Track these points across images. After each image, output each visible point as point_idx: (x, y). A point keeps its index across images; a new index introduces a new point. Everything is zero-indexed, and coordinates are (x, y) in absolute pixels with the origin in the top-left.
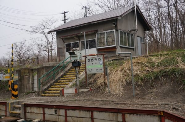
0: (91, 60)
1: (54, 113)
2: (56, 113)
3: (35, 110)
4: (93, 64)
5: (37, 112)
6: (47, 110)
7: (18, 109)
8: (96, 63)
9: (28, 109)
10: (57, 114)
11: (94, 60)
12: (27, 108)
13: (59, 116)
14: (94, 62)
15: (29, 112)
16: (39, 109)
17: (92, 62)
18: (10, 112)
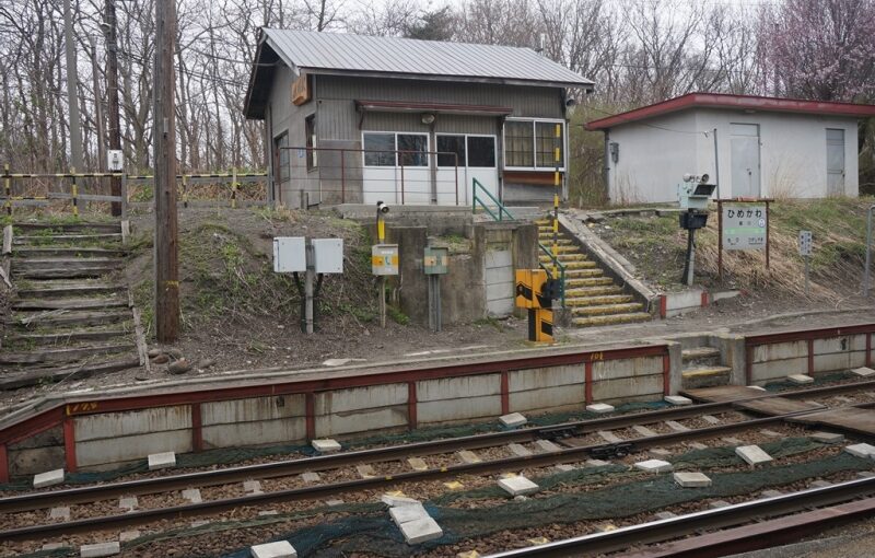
0: (736, 213)
1: (839, 349)
2: (844, 348)
3: (784, 350)
4: (741, 223)
5: (792, 355)
6: (819, 346)
7: (691, 363)
8: (749, 223)
9: (761, 353)
10: (847, 350)
11: (746, 213)
12: (756, 349)
13: (852, 354)
14: (745, 219)
15: (761, 362)
16: (795, 345)
17: (740, 219)
18: (683, 377)
